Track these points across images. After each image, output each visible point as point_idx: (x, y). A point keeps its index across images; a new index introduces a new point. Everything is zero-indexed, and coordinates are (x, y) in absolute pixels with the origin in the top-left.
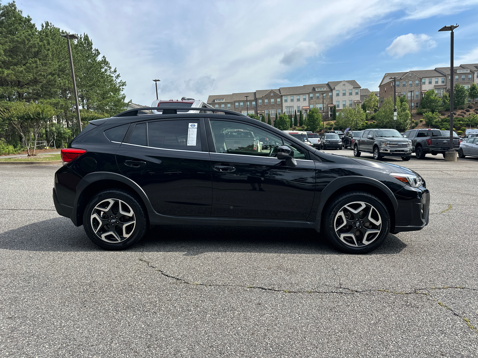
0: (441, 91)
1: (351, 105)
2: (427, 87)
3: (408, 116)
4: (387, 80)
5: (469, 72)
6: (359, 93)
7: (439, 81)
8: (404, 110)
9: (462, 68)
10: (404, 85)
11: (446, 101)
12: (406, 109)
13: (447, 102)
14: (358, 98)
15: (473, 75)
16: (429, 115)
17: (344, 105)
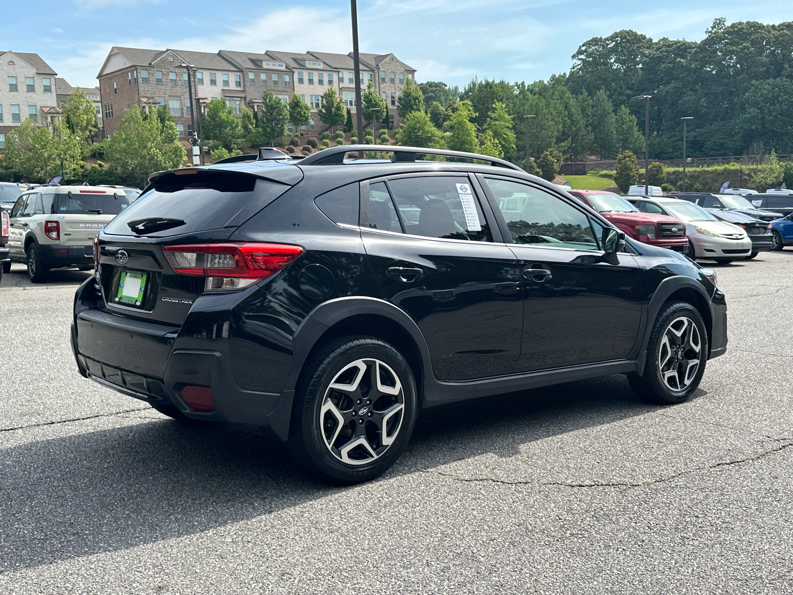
0: (235, 103)
1: (33, 116)
2: (208, 92)
3: (181, 155)
4: (118, 64)
5: (283, 68)
6: (53, 88)
7: (230, 81)
8: (171, 140)
9: (269, 58)
10: (159, 81)
11: (250, 126)
12: (175, 139)
13: (250, 129)
14: (51, 101)
15: (291, 76)
16: (223, 156)
17: (16, 117)
